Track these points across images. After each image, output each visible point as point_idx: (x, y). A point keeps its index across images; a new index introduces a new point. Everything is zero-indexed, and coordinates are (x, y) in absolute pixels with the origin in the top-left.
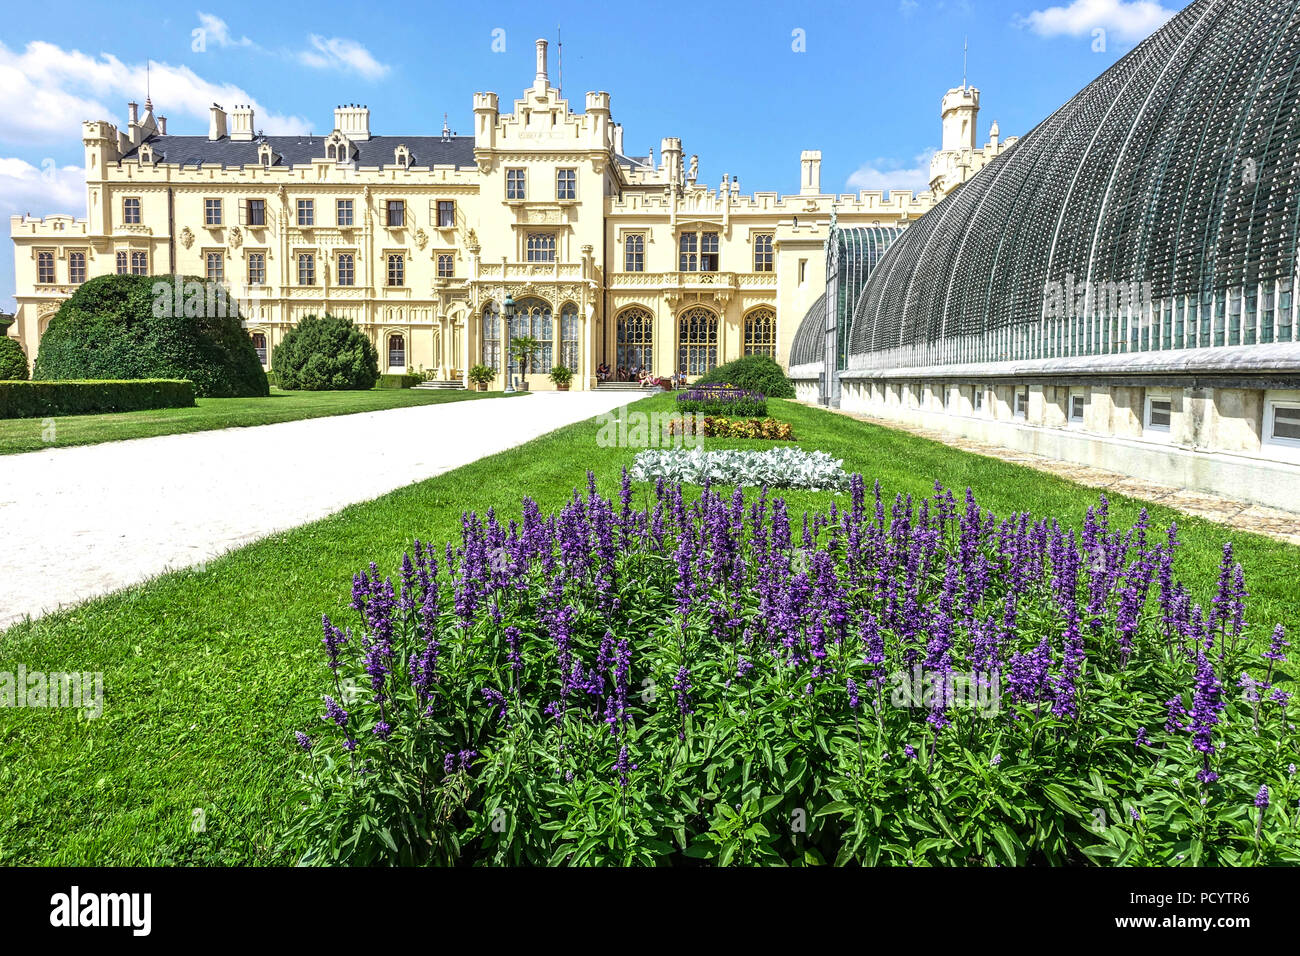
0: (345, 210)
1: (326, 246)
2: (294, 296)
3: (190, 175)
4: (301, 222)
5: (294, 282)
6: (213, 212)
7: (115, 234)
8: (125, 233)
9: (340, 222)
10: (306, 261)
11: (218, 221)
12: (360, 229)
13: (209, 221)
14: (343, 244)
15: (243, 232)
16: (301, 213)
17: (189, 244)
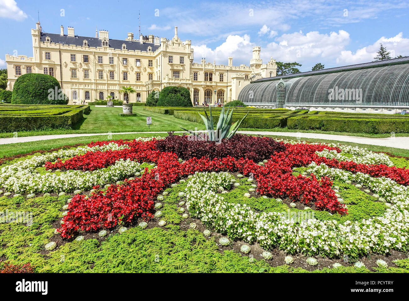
0: (111, 60)
1: (107, 69)
2: (98, 82)
3: (66, 47)
4: (99, 62)
5: (98, 78)
6: (73, 58)
7: (43, 62)
8: (47, 62)
9: (110, 63)
10: (101, 73)
11: (75, 60)
12: (116, 65)
13: (72, 60)
14: (111, 69)
15: (83, 64)
16: (99, 60)
17: (66, 66)
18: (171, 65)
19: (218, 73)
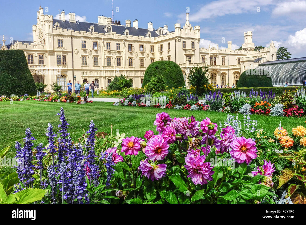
0: (118, 45)
1: (114, 56)
2: (106, 69)
3: (77, 34)
4: (107, 48)
5: (106, 65)
6: (84, 45)
7: (55, 50)
8: (60, 49)
9: (117, 49)
10: (109, 59)
11: (85, 47)
12: (122, 51)
13: (83, 47)
14: (118, 55)
15: (92, 51)
16: (107, 46)
17: (77, 54)
18: (185, 50)
19: (220, 57)
